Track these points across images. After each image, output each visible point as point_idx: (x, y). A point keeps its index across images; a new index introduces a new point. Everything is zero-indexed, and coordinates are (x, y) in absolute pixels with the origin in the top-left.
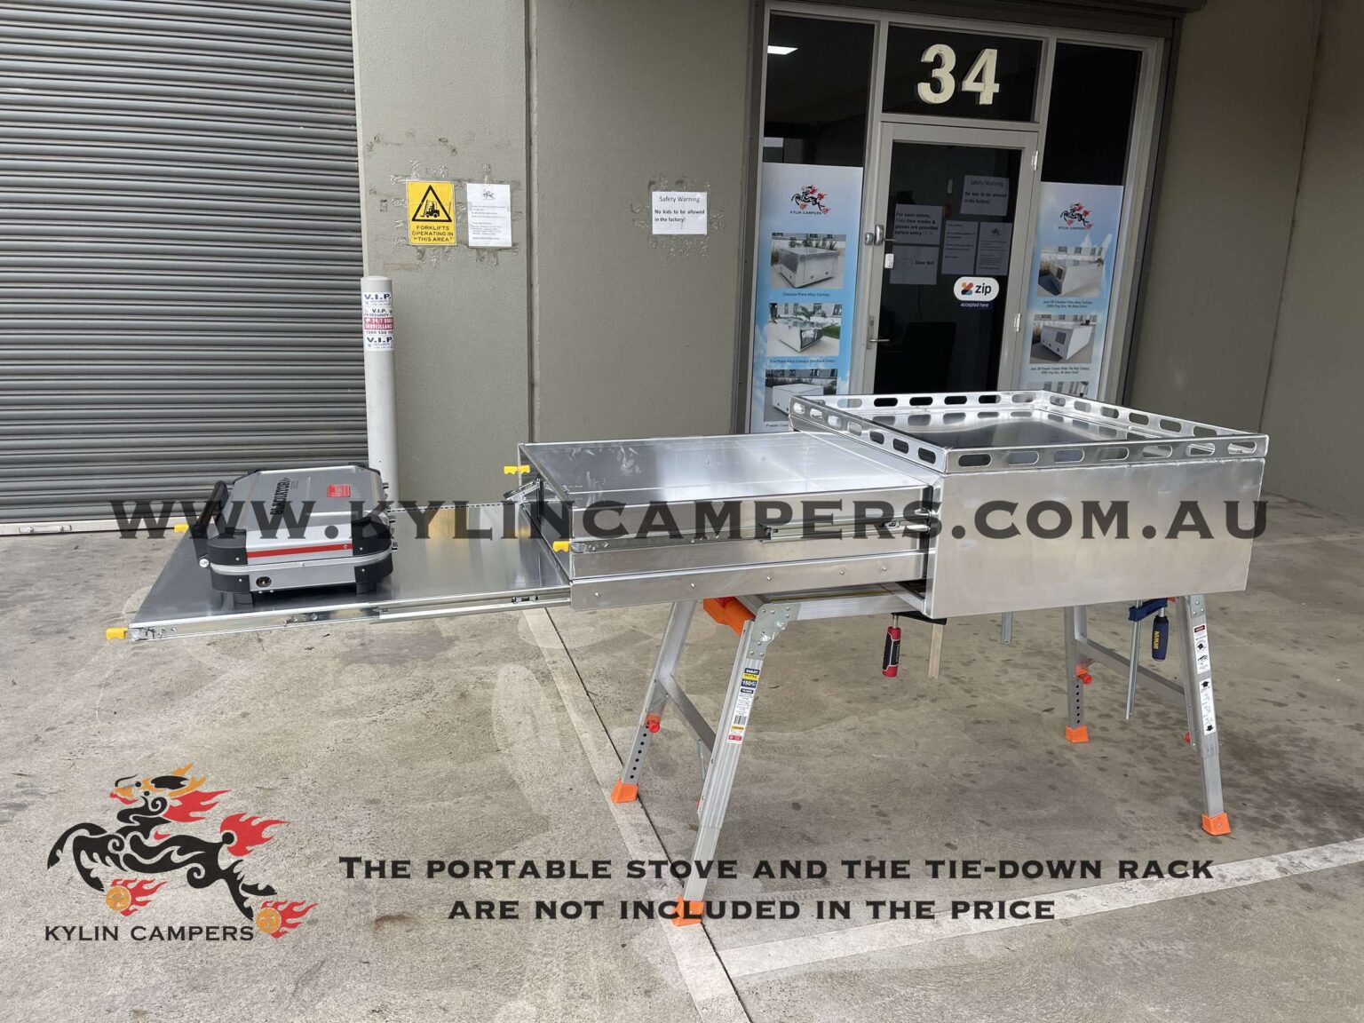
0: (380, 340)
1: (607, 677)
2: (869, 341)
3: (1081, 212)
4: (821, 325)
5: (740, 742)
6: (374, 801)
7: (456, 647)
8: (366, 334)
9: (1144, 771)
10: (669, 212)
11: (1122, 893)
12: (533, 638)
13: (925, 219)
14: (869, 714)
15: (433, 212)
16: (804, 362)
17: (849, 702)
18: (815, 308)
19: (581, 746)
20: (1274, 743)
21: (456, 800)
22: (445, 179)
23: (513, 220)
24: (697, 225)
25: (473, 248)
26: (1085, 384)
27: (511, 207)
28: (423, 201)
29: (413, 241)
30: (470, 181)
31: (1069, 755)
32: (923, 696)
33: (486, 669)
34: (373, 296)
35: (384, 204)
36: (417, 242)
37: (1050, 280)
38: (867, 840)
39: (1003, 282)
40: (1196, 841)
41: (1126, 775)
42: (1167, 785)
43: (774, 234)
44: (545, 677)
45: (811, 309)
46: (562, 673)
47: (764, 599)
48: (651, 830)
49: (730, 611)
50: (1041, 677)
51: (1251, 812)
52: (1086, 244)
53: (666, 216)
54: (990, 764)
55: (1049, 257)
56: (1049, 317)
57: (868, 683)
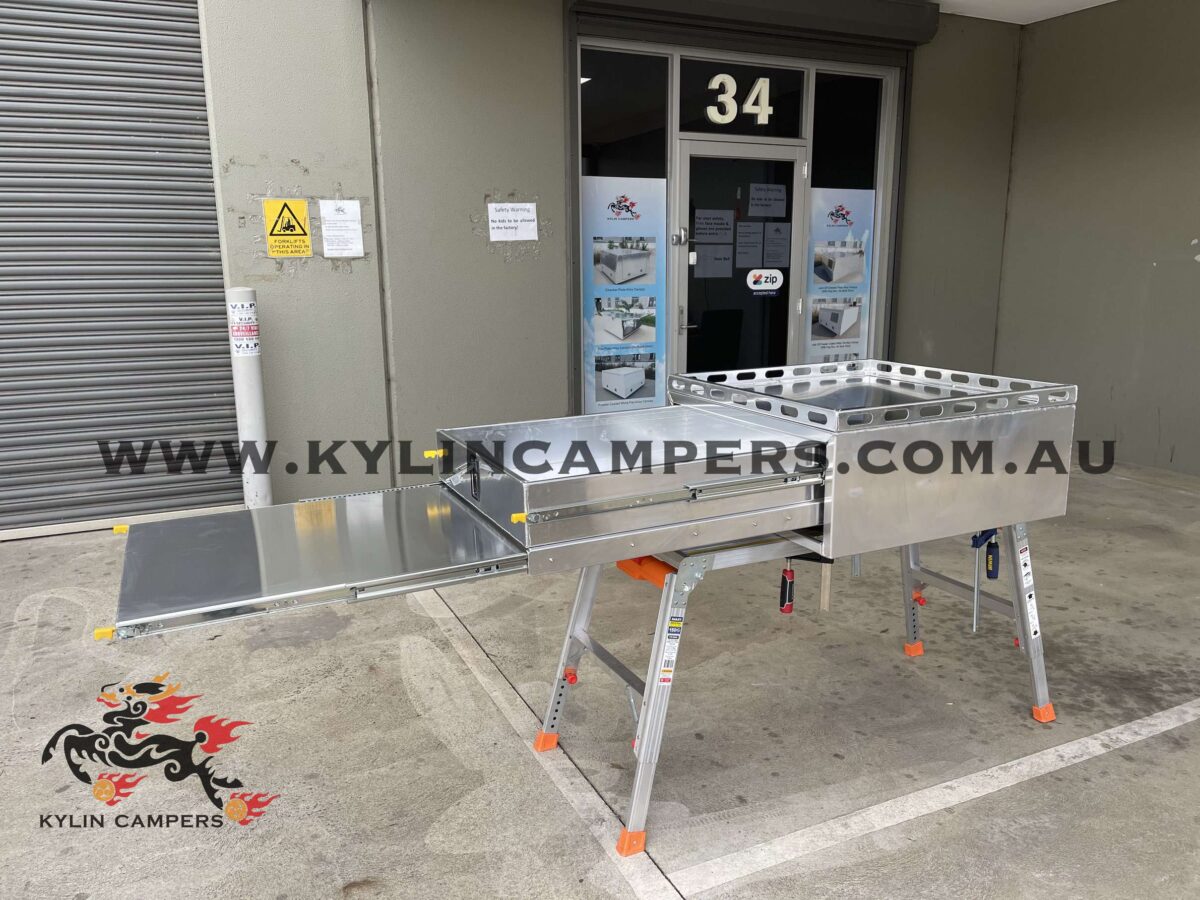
0: (247, 346)
1: (501, 639)
2: (681, 328)
3: (844, 212)
4: (640, 315)
5: (670, 684)
6: (312, 776)
7: (354, 625)
8: (233, 342)
9: (974, 674)
10: (503, 221)
11: (987, 780)
12: (423, 610)
13: (720, 222)
14: (739, 649)
15: (289, 227)
16: (627, 348)
17: (720, 640)
18: (633, 301)
19: (494, 704)
20: (1067, 641)
21: (390, 766)
22: (298, 197)
23: (364, 233)
24: (529, 232)
25: (328, 259)
26: (856, 355)
27: (362, 220)
28: (279, 217)
29: (272, 255)
30: (322, 198)
31: (912, 668)
32: (778, 629)
33: (387, 642)
34: (239, 305)
35: (242, 221)
36: (275, 255)
37: (823, 270)
38: (767, 759)
39: (786, 272)
40: (1032, 729)
41: (961, 680)
42: (995, 684)
43: (595, 238)
44: (445, 645)
45: (630, 302)
46: (459, 639)
47: (683, 554)
48: (578, 773)
49: (648, 567)
50: (871, 604)
51: (1067, 700)
52: (849, 239)
53: (501, 225)
54: (851, 682)
55: (821, 250)
56: (824, 301)
57: (730, 622)
